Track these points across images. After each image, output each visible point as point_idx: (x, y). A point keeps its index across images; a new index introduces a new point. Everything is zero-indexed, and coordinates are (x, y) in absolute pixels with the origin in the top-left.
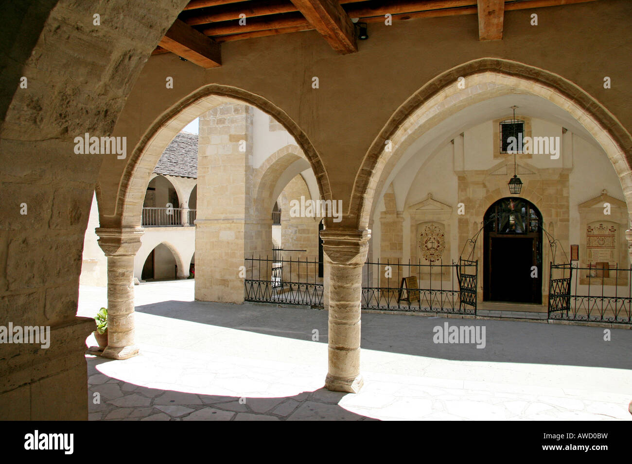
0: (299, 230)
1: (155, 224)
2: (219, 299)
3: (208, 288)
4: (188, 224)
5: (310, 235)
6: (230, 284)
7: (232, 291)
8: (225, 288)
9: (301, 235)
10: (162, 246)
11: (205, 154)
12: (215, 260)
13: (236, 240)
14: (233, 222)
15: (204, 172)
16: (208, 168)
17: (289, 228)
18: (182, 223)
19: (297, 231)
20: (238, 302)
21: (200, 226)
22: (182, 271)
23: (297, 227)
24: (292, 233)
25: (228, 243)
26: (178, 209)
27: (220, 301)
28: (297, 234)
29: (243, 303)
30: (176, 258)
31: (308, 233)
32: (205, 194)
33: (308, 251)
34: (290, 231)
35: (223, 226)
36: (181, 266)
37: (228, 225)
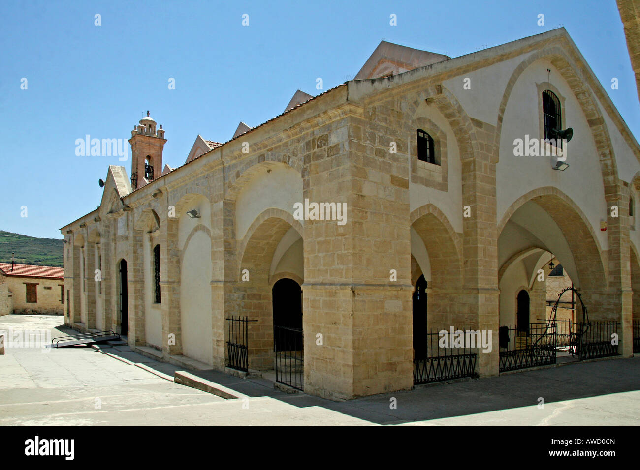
0: (248, 295)
2: (386, 389)
3: (371, 378)
5: (262, 301)
6: (399, 368)
7: (401, 376)
8: (392, 374)
9: (250, 301)
11: (361, 192)
12: (380, 338)
13: (404, 311)
14: (402, 289)
15: (362, 218)
16: (366, 213)
17: (235, 292)
19: (246, 296)
20: (407, 388)
21: (359, 292)
23: (245, 291)
24: (239, 298)
25: (395, 315)
27: (387, 391)
28: (246, 301)
29: (414, 388)
31: (260, 299)
32: (364, 249)
33: (260, 321)
34: (236, 295)
35: (388, 293)
37: (395, 293)
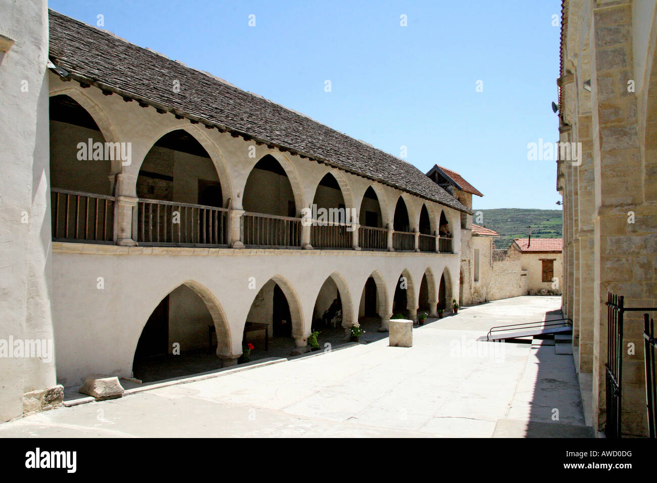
1: (169, 240)
4: (241, 244)
10: (183, 290)
18: (229, 240)
22: (227, 345)
26: (220, 209)
30: (213, 316)
36: (226, 334)
